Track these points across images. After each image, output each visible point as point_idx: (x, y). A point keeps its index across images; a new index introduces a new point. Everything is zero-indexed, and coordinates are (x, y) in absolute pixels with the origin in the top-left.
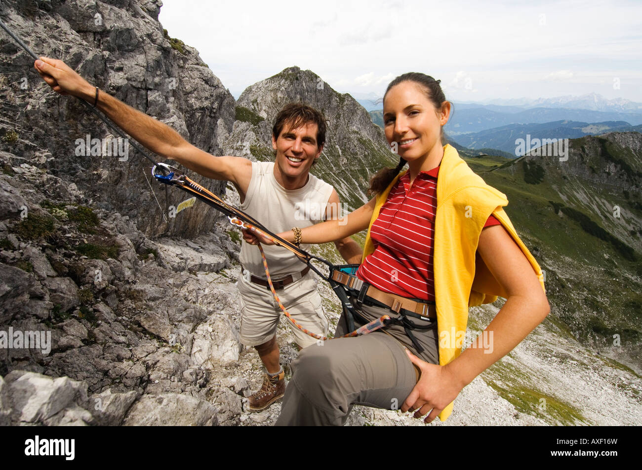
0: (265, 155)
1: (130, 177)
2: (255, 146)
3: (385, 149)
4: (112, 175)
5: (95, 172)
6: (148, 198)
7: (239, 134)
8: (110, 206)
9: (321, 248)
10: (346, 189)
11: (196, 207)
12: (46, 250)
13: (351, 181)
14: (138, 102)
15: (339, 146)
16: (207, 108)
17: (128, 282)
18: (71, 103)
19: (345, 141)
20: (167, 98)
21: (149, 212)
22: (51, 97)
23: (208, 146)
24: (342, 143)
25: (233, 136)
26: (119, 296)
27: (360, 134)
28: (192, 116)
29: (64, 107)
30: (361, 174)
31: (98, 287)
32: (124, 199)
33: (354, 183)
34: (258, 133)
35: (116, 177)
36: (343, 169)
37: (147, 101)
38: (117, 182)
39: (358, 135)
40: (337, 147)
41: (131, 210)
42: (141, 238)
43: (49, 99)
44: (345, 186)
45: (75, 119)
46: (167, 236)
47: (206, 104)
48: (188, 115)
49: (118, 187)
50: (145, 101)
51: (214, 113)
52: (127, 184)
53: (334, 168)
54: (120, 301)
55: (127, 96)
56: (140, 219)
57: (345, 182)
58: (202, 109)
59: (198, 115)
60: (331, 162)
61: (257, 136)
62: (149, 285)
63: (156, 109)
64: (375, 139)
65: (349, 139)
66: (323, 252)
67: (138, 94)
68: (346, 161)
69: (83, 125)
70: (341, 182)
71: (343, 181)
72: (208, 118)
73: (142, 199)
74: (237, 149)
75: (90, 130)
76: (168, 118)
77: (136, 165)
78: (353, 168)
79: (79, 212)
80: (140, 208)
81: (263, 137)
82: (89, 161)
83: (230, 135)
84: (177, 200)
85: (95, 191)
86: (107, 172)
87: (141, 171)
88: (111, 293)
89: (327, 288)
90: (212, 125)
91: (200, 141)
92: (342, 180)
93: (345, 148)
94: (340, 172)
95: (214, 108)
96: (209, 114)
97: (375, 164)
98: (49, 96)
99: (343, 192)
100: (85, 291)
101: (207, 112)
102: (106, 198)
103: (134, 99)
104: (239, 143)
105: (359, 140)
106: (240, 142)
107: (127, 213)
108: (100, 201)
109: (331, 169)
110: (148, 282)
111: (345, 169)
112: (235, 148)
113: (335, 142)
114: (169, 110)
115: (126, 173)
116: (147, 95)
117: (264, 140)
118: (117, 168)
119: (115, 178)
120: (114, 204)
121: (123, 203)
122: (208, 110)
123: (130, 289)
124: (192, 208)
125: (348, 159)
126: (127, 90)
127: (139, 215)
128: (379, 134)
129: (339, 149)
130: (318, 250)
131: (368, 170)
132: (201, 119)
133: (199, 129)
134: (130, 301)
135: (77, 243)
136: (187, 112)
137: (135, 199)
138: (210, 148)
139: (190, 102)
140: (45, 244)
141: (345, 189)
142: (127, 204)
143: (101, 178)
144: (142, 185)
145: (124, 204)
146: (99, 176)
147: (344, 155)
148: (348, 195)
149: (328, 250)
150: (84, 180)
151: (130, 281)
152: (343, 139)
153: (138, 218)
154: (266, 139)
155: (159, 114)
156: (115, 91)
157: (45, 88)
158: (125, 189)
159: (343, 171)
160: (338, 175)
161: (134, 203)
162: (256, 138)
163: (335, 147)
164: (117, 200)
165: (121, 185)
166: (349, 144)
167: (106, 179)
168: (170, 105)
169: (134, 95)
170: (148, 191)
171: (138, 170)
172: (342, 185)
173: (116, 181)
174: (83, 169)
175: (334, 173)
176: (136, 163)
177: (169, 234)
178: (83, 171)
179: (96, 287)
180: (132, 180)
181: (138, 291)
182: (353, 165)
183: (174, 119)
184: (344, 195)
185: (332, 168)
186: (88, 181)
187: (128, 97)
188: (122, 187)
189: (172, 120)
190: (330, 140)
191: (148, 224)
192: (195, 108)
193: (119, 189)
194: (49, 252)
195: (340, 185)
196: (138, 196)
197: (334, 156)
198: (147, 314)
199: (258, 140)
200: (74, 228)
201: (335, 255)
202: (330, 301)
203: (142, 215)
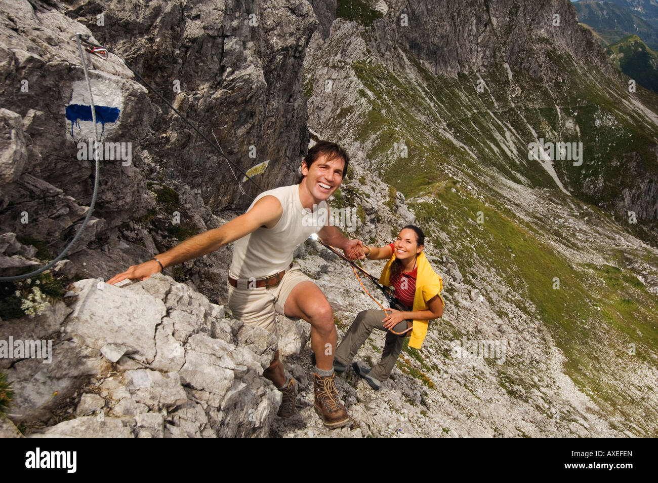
0: (378, 78)
1: (198, 140)
2: (364, 62)
3: (598, 72)
4: (180, 138)
5: (164, 135)
6: (214, 164)
7: (338, 42)
8: (175, 173)
9: (452, 241)
10: (514, 143)
11: (267, 174)
12: (152, 232)
13: (525, 129)
14: (213, 53)
15: (509, 64)
16: (291, 47)
17: (205, 265)
18: (147, 61)
19: (522, 55)
20: (244, 43)
21: (215, 181)
22: (130, 57)
23: (289, 95)
24: (517, 59)
25: (330, 43)
26: (200, 277)
27: (551, 44)
28: (272, 59)
29: (141, 66)
30: (546, 116)
31: (187, 267)
32: (190, 165)
33: (531, 133)
34: (370, 41)
35: (184, 140)
36: (513, 105)
37: (223, 50)
38: (184, 146)
39: (548, 46)
40: (506, 65)
41: (196, 177)
42: (208, 215)
43: (128, 59)
44: (513, 138)
45: (149, 77)
46: (231, 209)
47: (291, 41)
48: (268, 60)
49: (185, 151)
50: (220, 51)
51: (300, 52)
52: (194, 148)
53: (496, 104)
54: (201, 281)
55: (202, 47)
56: (204, 188)
57: (513, 130)
58: (285, 49)
59: (279, 57)
60: (492, 93)
61: (367, 45)
62: (223, 270)
63: (232, 59)
64: (580, 54)
65: (530, 53)
66: (455, 247)
67: (213, 43)
68: (520, 91)
69: (156, 83)
70: (505, 129)
71: (511, 127)
72: (292, 59)
73: (208, 165)
74: (334, 67)
75: (162, 88)
76: (245, 68)
77: (205, 126)
78: (530, 106)
79: (165, 192)
80: (205, 176)
81: (378, 46)
82: (159, 123)
83: (325, 43)
84: (245, 166)
85: (162, 156)
86: (176, 135)
87: (210, 133)
88: (195, 274)
89: (450, 305)
90: (296, 68)
91: (279, 90)
92: (509, 125)
93: (521, 69)
94: (505, 112)
95: (301, 46)
96: (293, 53)
97: (574, 100)
98: (128, 55)
99: (508, 147)
100: (178, 269)
101: (291, 52)
102: (172, 164)
103: (210, 49)
104: (339, 57)
105: (548, 54)
106: (339, 55)
107: (192, 181)
108: (166, 168)
109: (490, 105)
110: (222, 267)
111: (517, 107)
112: (331, 64)
113: (502, 57)
114: (246, 59)
115: (194, 135)
116: (223, 44)
117: (379, 52)
118: (186, 131)
119: (183, 142)
120: (179, 171)
121: (188, 169)
122: (292, 49)
123: (208, 271)
124: (263, 175)
125: (523, 89)
126: (203, 41)
127: (204, 184)
128: (589, 44)
129: (509, 71)
130: (446, 243)
131: (558, 110)
132: (282, 64)
133: (279, 75)
134: (208, 282)
135: (167, 225)
136: (266, 55)
137: (201, 165)
138: (291, 96)
139: (271, 42)
140: (151, 227)
141: (511, 142)
142: (192, 170)
143: (169, 142)
144: (209, 148)
145: (189, 171)
146: (168, 139)
147: (517, 81)
148: (516, 152)
149: (463, 245)
150: (152, 144)
151: (207, 264)
152: (519, 52)
153: (202, 188)
154: (383, 50)
155: (235, 64)
156: (190, 44)
157: (125, 48)
158: (191, 153)
159: (512, 109)
160: (501, 117)
161: (199, 169)
162: (365, 49)
163: (501, 65)
164: (183, 166)
165: (188, 149)
166: (528, 60)
167: (174, 143)
168: (247, 53)
169: (210, 45)
170: (216, 156)
171: (207, 131)
172: (508, 134)
173: (184, 144)
174: (153, 132)
175: (495, 113)
176: (205, 123)
177: (234, 206)
178: (153, 134)
179: (185, 267)
180: (200, 143)
181: (215, 275)
182: (532, 100)
183: (251, 70)
184: (509, 153)
185: (493, 103)
186: (157, 145)
187: (204, 48)
188: (189, 151)
189: (249, 71)
190: (495, 53)
191: (212, 194)
192: (276, 49)
193: (185, 154)
194: (154, 233)
195: (503, 134)
196: (204, 162)
197: (499, 81)
198: (224, 296)
199: (369, 52)
200: (162, 209)
201: (475, 255)
202: (452, 326)
203: (206, 184)
